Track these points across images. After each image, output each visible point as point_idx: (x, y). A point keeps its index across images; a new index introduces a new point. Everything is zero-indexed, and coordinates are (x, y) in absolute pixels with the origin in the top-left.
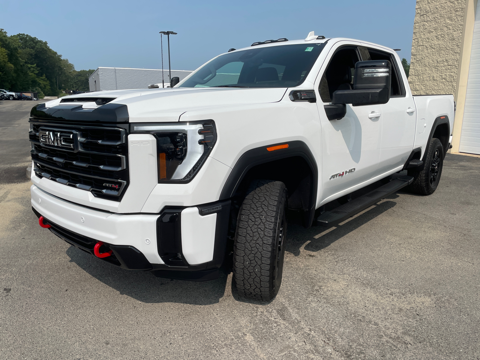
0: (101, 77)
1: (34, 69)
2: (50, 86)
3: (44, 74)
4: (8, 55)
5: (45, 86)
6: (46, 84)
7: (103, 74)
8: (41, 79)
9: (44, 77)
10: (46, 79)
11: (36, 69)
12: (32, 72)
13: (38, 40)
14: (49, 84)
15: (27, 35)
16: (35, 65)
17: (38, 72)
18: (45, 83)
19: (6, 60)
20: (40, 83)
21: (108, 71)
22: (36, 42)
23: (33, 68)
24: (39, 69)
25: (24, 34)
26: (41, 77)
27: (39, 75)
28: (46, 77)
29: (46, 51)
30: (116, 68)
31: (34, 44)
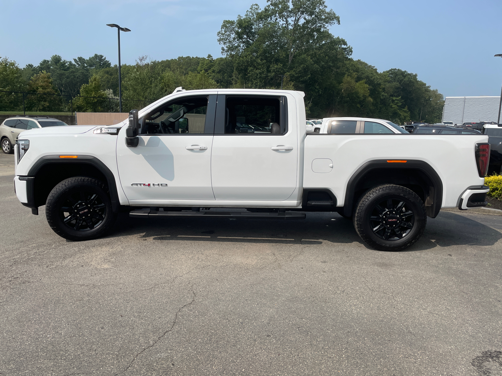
0: (447, 107)
1: (398, 102)
2: (410, 117)
3: (407, 106)
4: (370, 90)
5: (405, 117)
6: (407, 116)
7: (449, 104)
8: (403, 111)
9: (406, 109)
10: (408, 111)
11: (400, 101)
12: (395, 105)
13: (408, 73)
14: (410, 115)
15: (399, 70)
16: (400, 97)
17: (401, 104)
18: (406, 114)
19: (368, 95)
20: (401, 115)
21: (456, 101)
22: (405, 75)
23: (398, 100)
24: (403, 101)
25: (396, 69)
26: (403, 109)
27: (401, 107)
28: (408, 109)
29: (413, 83)
30: (466, 97)
31: (403, 78)
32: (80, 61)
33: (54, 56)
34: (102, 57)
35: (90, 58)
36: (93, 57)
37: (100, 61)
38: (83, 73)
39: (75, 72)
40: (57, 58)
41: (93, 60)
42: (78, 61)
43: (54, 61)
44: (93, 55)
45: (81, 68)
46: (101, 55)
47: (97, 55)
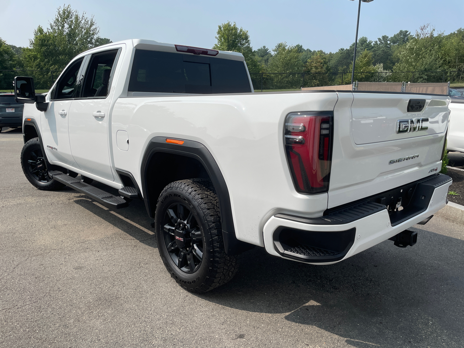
32: (383, 39)
33: (361, 38)
34: (407, 33)
35: (395, 35)
36: (398, 34)
37: (404, 37)
38: (384, 50)
39: (377, 51)
40: (363, 40)
41: (397, 36)
42: (381, 40)
43: (360, 43)
44: (398, 32)
45: (384, 46)
46: (406, 30)
47: (402, 31)
